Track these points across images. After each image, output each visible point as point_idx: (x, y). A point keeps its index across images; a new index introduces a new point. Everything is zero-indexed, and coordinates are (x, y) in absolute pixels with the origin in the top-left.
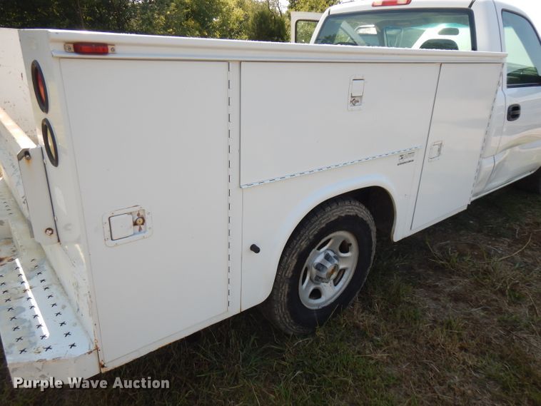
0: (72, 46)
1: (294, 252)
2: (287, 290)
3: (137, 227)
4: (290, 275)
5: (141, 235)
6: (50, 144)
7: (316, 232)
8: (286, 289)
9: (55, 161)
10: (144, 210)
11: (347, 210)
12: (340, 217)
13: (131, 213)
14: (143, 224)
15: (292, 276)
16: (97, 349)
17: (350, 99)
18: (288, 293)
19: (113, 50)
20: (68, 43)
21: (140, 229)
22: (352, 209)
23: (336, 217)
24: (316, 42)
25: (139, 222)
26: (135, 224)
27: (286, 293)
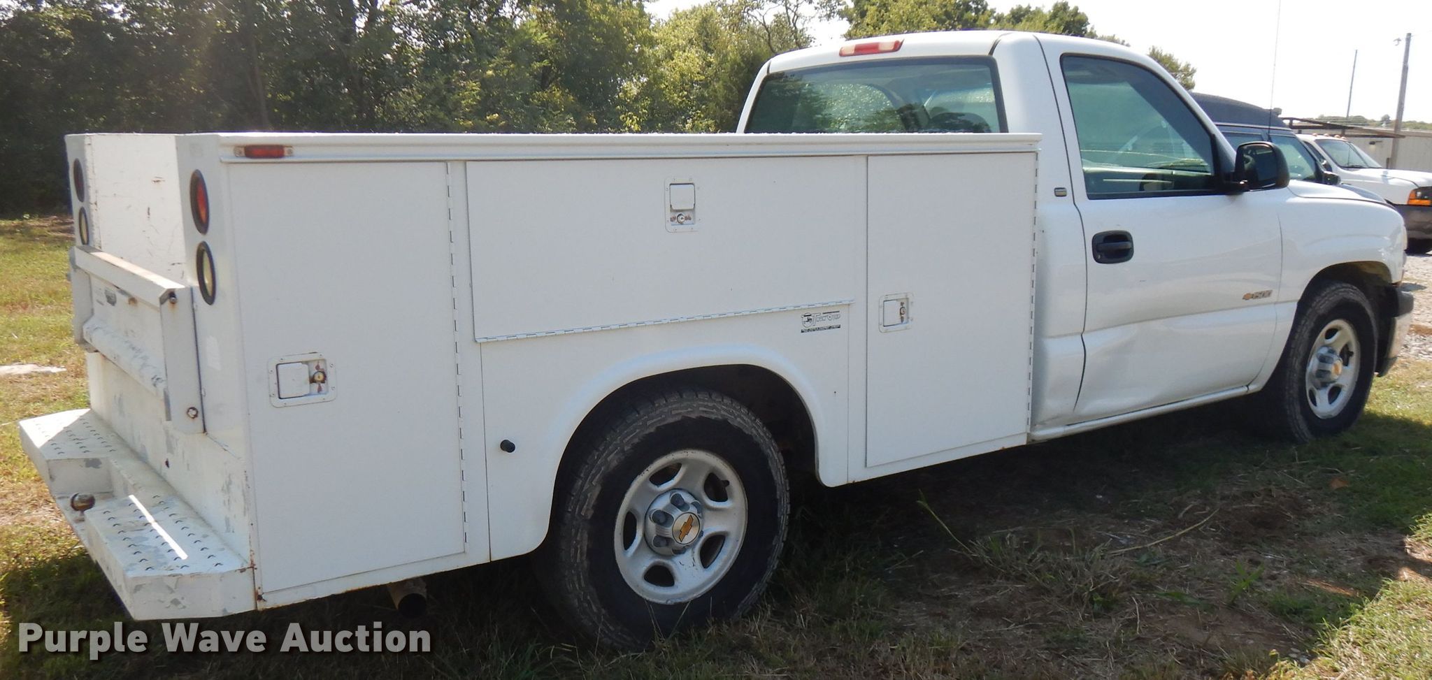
0: (243, 150)
1: (593, 472)
2: (585, 543)
3: (315, 386)
4: (590, 514)
5: (320, 397)
6: (207, 281)
7: (636, 440)
8: (582, 540)
9: (210, 298)
10: (324, 360)
11: (701, 409)
12: (686, 420)
13: (307, 363)
14: (323, 382)
15: (594, 516)
16: (253, 567)
17: (669, 215)
18: (588, 549)
19: (290, 152)
20: (238, 147)
21: (320, 389)
22: (714, 407)
23: (678, 418)
24: (747, 131)
25: (318, 378)
26: (312, 380)
27: (585, 549)
